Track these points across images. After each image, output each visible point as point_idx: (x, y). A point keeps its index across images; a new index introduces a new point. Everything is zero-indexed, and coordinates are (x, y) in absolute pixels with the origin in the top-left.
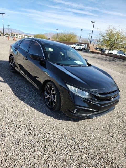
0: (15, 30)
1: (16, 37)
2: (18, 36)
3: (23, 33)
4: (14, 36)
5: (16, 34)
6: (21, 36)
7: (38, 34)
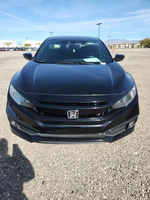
0: (119, 40)
1: (118, 47)
2: (121, 46)
3: (129, 41)
4: (116, 47)
5: (119, 45)
6: (124, 45)
7: (145, 39)
